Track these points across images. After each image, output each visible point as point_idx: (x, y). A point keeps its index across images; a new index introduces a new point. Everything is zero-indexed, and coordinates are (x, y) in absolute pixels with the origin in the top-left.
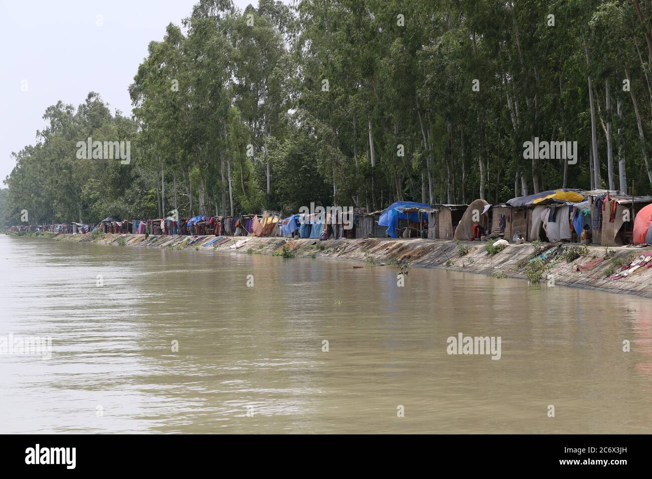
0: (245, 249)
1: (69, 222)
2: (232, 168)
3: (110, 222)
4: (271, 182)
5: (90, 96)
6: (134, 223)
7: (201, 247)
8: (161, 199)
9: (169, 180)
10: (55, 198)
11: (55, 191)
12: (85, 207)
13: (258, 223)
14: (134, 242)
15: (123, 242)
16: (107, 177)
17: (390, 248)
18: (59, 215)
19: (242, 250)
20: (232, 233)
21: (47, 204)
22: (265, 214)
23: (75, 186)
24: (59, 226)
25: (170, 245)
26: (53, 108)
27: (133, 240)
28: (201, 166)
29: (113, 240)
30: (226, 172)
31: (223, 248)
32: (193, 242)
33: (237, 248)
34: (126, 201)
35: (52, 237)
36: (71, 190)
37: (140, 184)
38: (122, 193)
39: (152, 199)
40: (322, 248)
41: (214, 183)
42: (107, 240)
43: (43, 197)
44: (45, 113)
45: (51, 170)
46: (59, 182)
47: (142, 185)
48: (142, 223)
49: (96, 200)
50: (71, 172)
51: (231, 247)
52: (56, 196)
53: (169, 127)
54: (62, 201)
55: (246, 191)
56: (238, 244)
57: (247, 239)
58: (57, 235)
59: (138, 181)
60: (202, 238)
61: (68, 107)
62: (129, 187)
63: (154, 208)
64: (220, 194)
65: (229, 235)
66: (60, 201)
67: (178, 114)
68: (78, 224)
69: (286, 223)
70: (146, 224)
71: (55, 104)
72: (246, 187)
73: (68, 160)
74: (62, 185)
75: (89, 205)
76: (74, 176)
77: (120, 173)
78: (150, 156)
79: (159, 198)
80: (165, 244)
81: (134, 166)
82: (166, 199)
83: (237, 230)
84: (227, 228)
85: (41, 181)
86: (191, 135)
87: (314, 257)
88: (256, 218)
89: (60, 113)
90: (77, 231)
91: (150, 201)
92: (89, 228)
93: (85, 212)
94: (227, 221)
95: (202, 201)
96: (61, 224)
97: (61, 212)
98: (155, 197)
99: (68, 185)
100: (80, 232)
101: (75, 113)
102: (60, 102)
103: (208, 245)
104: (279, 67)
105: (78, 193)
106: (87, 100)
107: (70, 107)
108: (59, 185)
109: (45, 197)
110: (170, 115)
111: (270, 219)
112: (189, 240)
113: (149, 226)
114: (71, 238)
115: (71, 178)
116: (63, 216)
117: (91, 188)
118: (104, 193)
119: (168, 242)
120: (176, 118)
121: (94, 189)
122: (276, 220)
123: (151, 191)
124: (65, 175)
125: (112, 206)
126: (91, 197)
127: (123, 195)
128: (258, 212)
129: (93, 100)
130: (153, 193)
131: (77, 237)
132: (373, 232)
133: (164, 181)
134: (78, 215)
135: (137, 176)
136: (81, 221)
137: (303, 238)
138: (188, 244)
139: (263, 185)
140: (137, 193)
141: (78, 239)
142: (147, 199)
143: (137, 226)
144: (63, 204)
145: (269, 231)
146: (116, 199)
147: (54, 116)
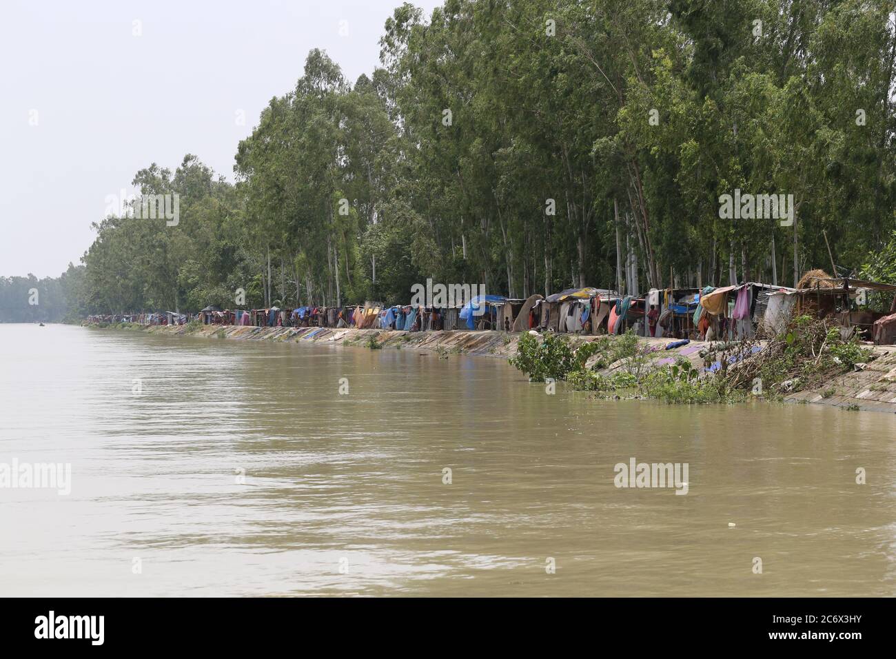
0: (341, 341)
1: (162, 311)
2: (338, 254)
3: (210, 311)
4: (377, 271)
5: (187, 159)
6: (236, 313)
7: (301, 339)
8: (267, 285)
9: (276, 264)
10: (146, 281)
11: (146, 273)
12: (182, 293)
13: (360, 314)
14: (235, 334)
15: (223, 334)
16: (207, 260)
17: (461, 338)
18: (151, 302)
19: (340, 342)
20: (334, 325)
21: (136, 289)
22: (367, 304)
23: (170, 266)
24: (150, 315)
25: (271, 337)
26: (145, 172)
27: (234, 332)
28: (308, 252)
29: (213, 332)
30: (333, 259)
31: (322, 341)
32: (295, 334)
33: (336, 340)
34: (229, 288)
35: (142, 330)
36: (166, 272)
37: (244, 268)
38: (224, 279)
39: (257, 285)
40: (408, 340)
41: (321, 270)
42: (208, 332)
43: (130, 280)
44: (135, 178)
45: (142, 247)
46: (152, 262)
47: (245, 269)
48: (245, 313)
49: (194, 286)
50: (165, 252)
51: (330, 339)
52: (148, 279)
53: (273, 209)
54: (153, 285)
55: (351, 279)
56: (337, 336)
57: (347, 331)
58: (148, 326)
59: (242, 264)
60: (304, 330)
61: (163, 172)
62: (231, 272)
63: (259, 296)
64: (327, 281)
65: (332, 327)
66: (152, 285)
67: (283, 195)
68: (174, 314)
69: (384, 315)
70: (250, 315)
71: (148, 167)
72: (352, 276)
73: (163, 236)
74: (155, 266)
75: (187, 291)
76: (169, 256)
77: (221, 255)
78: (255, 237)
79: (265, 285)
80: (266, 337)
81: (238, 247)
82: (273, 287)
83: (340, 322)
84: (330, 319)
85: (128, 260)
86: (297, 218)
87: (398, 348)
88: (358, 309)
89: (154, 178)
90: (173, 322)
91: (255, 288)
92: (187, 319)
93: (183, 299)
94: (330, 312)
95: (309, 290)
96: (153, 313)
97: (154, 298)
98: (260, 284)
99: (162, 267)
100: (176, 323)
101: (172, 178)
102: (154, 165)
103: (309, 337)
104: (385, 149)
105: (174, 276)
106: (183, 165)
107: (165, 173)
108: (151, 267)
109: (134, 279)
110: (274, 195)
111: (370, 311)
112: (290, 332)
113: (252, 316)
114: (166, 331)
115: (165, 258)
116: (155, 304)
117: (189, 271)
118: (203, 278)
119: (270, 335)
120: (280, 200)
121: (193, 272)
122: (376, 312)
123: (256, 277)
124: (158, 254)
125: (213, 293)
126: (189, 281)
127: (226, 281)
128: (361, 303)
129: (190, 164)
130: (258, 279)
131: (173, 329)
132: (457, 324)
133: (271, 266)
134: (174, 303)
135: (242, 260)
136: (178, 310)
137: (399, 330)
138: (290, 337)
139: (369, 274)
140: (240, 279)
141: (173, 331)
142: (252, 286)
143: (240, 317)
144: (155, 289)
145: (370, 322)
146: (217, 285)
147: (146, 181)
